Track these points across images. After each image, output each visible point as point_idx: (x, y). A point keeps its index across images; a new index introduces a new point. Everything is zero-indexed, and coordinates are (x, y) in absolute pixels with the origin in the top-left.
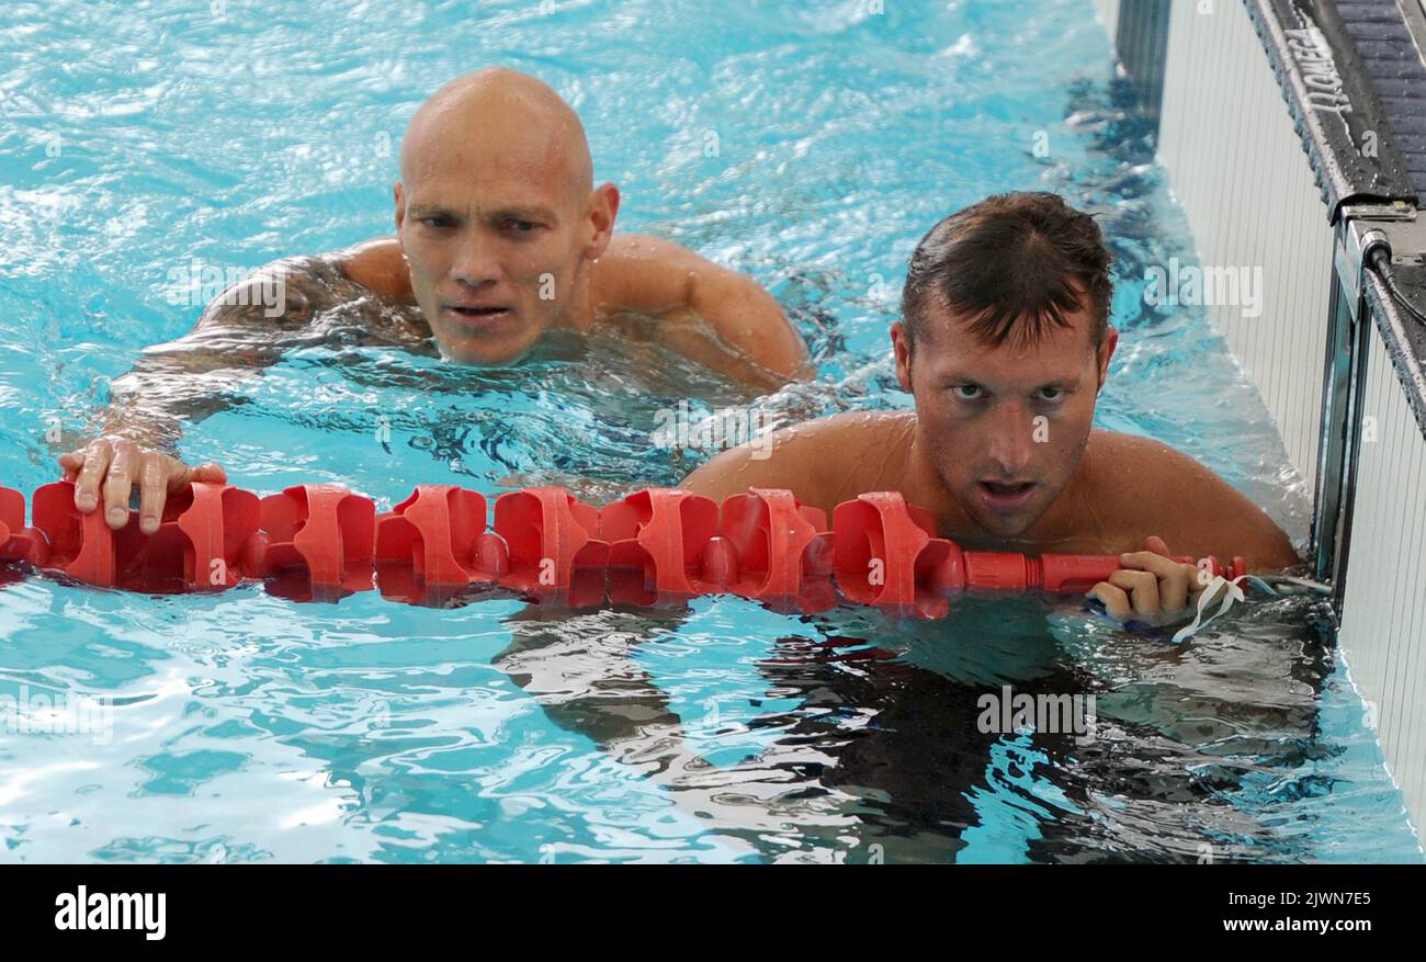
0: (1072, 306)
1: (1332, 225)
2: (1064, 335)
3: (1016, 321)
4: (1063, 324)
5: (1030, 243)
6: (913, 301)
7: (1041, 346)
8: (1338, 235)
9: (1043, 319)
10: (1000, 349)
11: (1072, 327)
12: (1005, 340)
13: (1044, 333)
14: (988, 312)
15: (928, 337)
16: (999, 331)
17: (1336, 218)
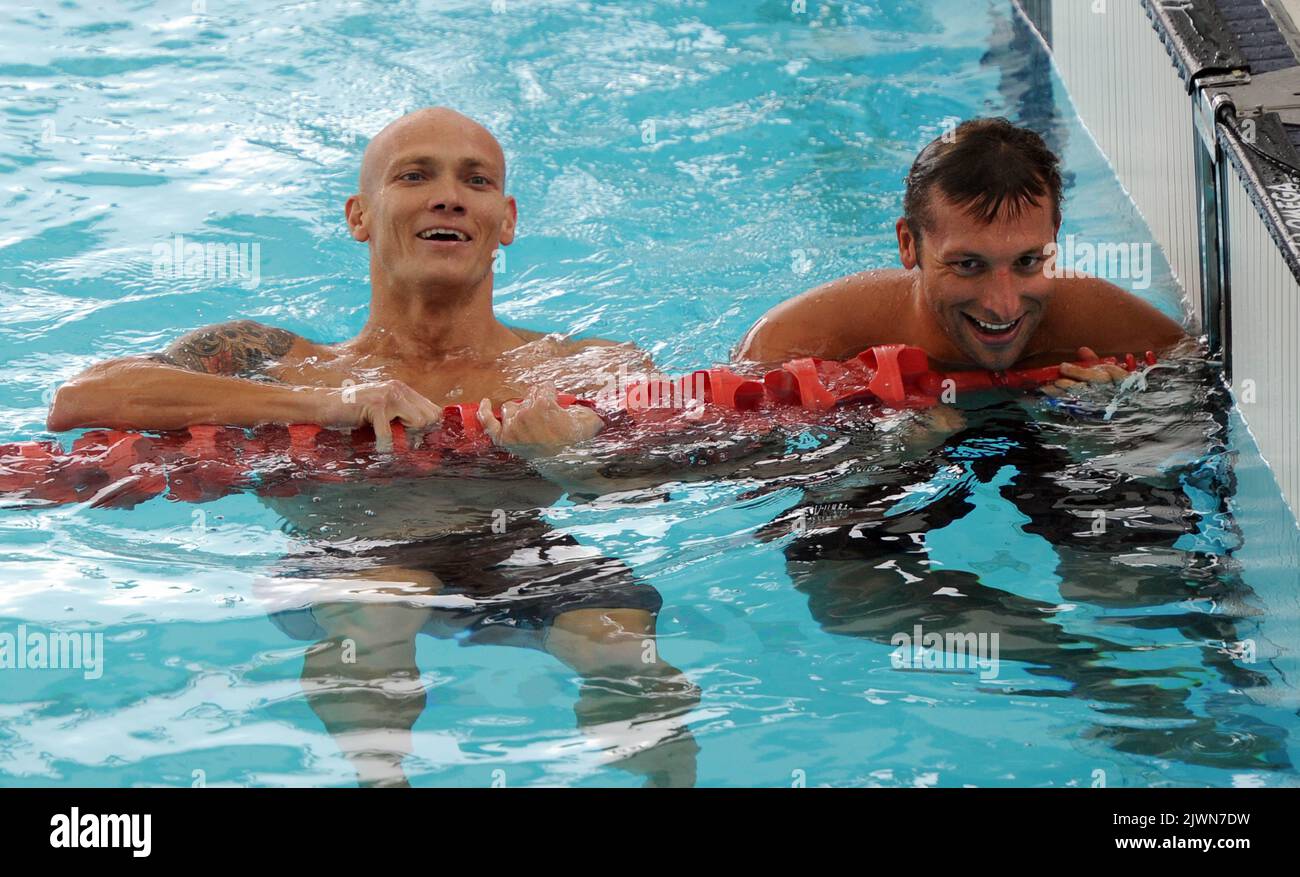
0: (1039, 192)
1: (1190, 94)
2: (1035, 212)
3: (1002, 203)
4: (1036, 205)
5: (1002, 149)
6: (915, 202)
7: (1022, 220)
8: (1194, 101)
9: (1021, 201)
10: (991, 225)
11: (1040, 206)
12: (995, 219)
13: (1022, 210)
14: (980, 198)
15: (932, 226)
16: (989, 212)
17: (1192, 89)
